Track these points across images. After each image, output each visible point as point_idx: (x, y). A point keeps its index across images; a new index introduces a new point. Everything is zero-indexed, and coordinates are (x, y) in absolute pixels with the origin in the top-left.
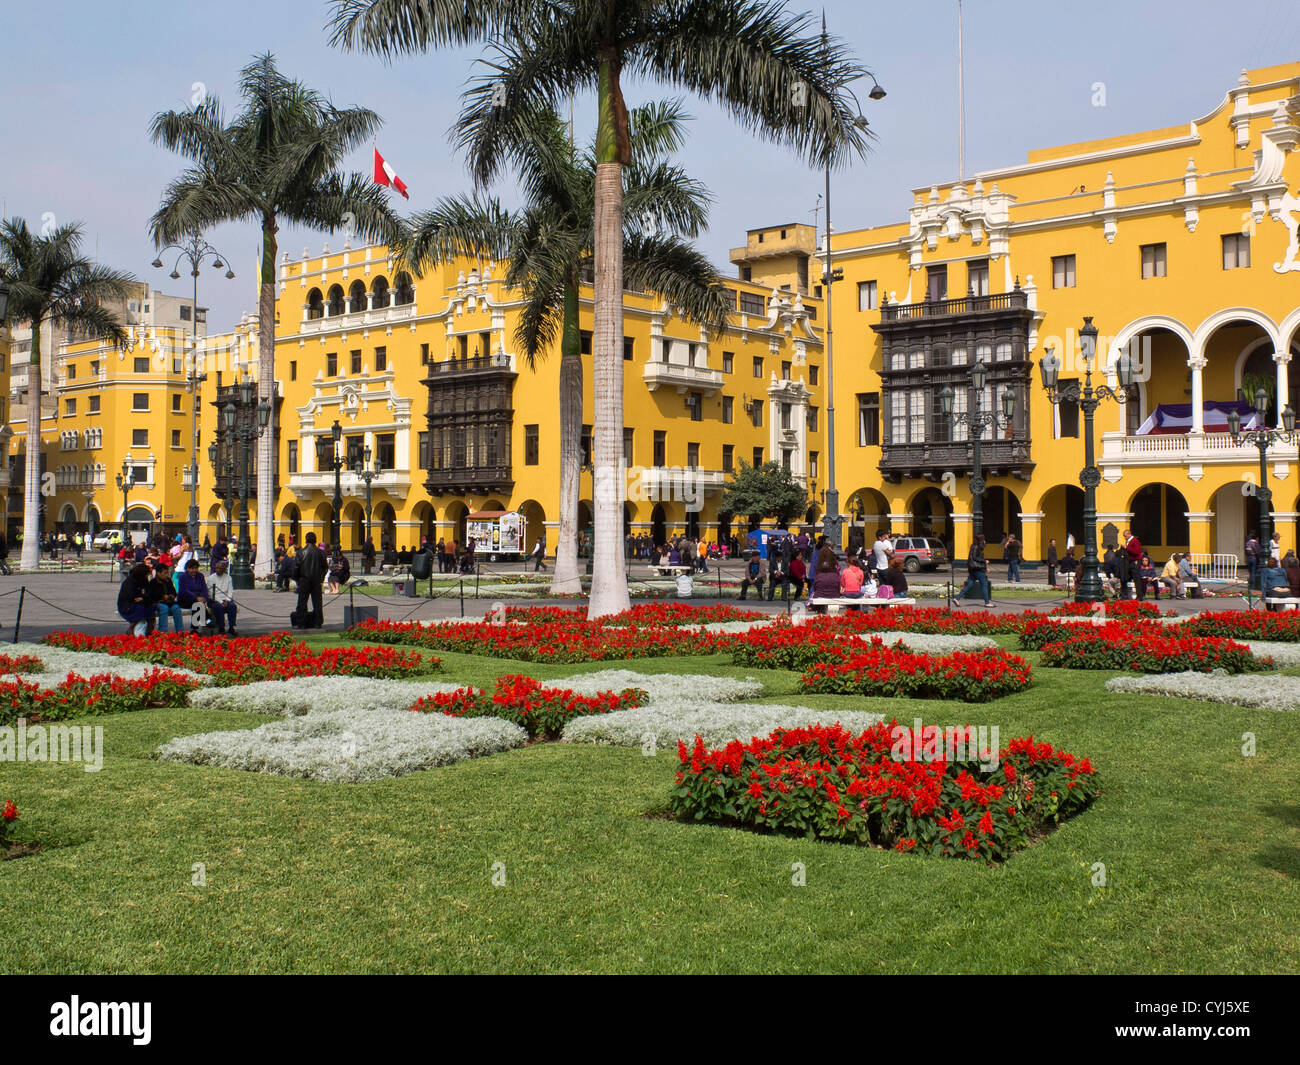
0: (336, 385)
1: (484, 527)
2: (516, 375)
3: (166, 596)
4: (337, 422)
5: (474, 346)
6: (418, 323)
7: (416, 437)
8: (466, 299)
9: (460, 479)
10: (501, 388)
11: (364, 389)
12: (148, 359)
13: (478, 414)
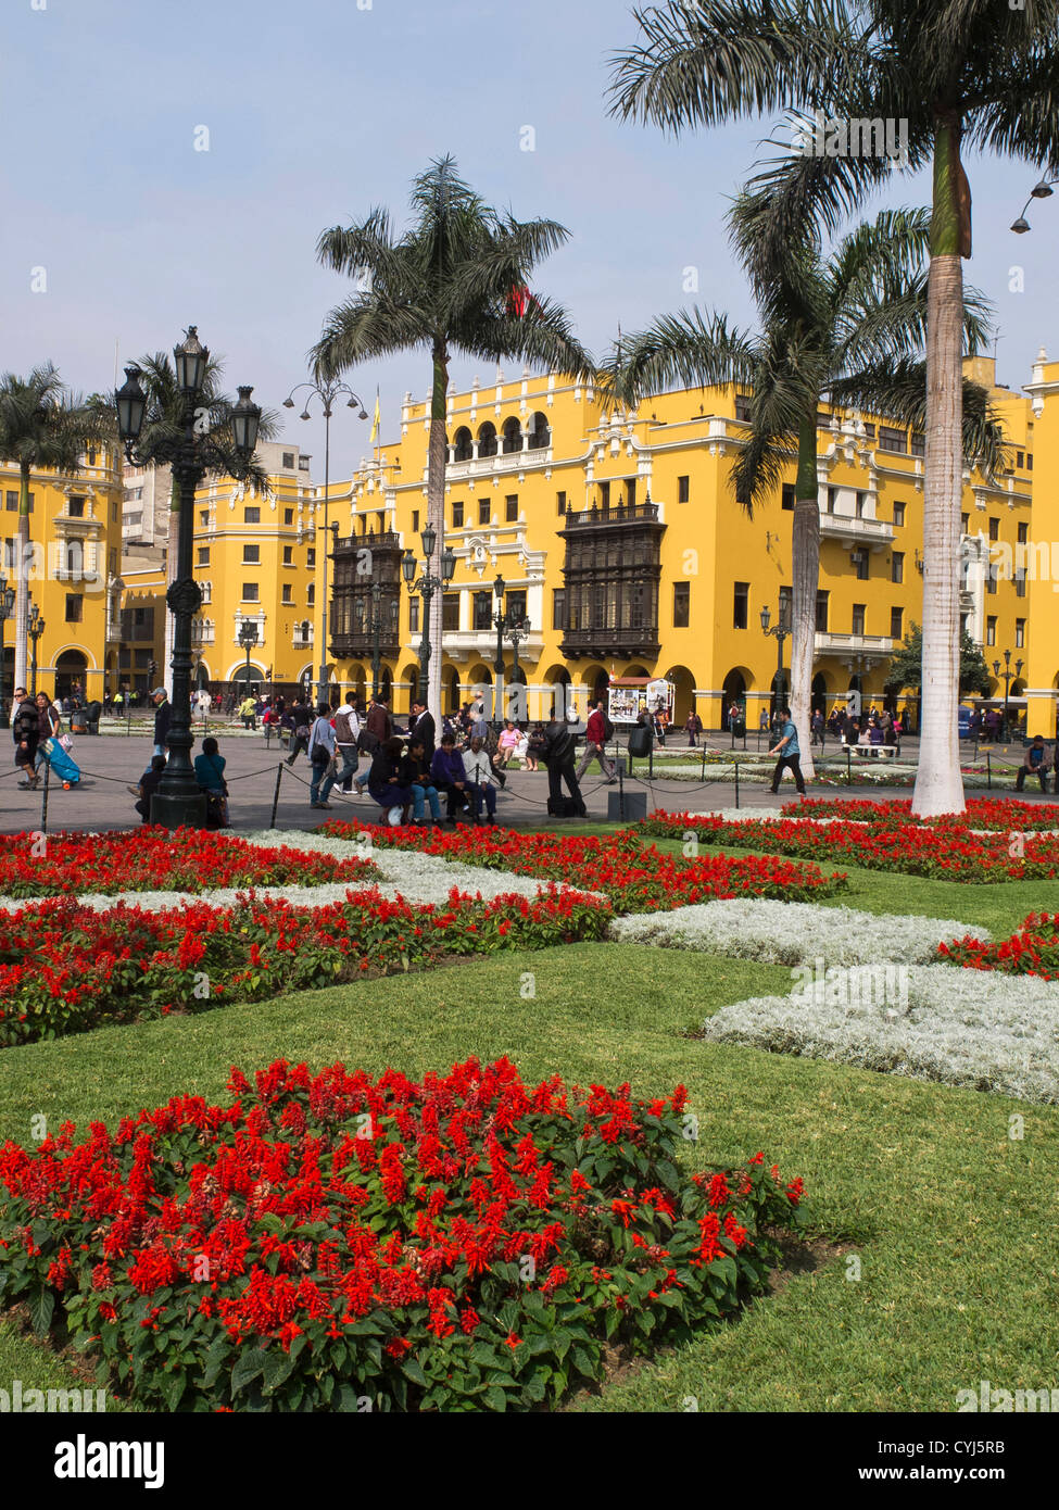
0: (462, 537)
1: (629, 695)
2: (666, 526)
3: (422, 777)
4: (499, 576)
5: (617, 494)
6: (553, 468)
7: (550, 595)
8: (609, 441)
9: (600, 641)
10: (648, 541)
11: (493, 541)
12: (258, 509)
13: (622, 569)
